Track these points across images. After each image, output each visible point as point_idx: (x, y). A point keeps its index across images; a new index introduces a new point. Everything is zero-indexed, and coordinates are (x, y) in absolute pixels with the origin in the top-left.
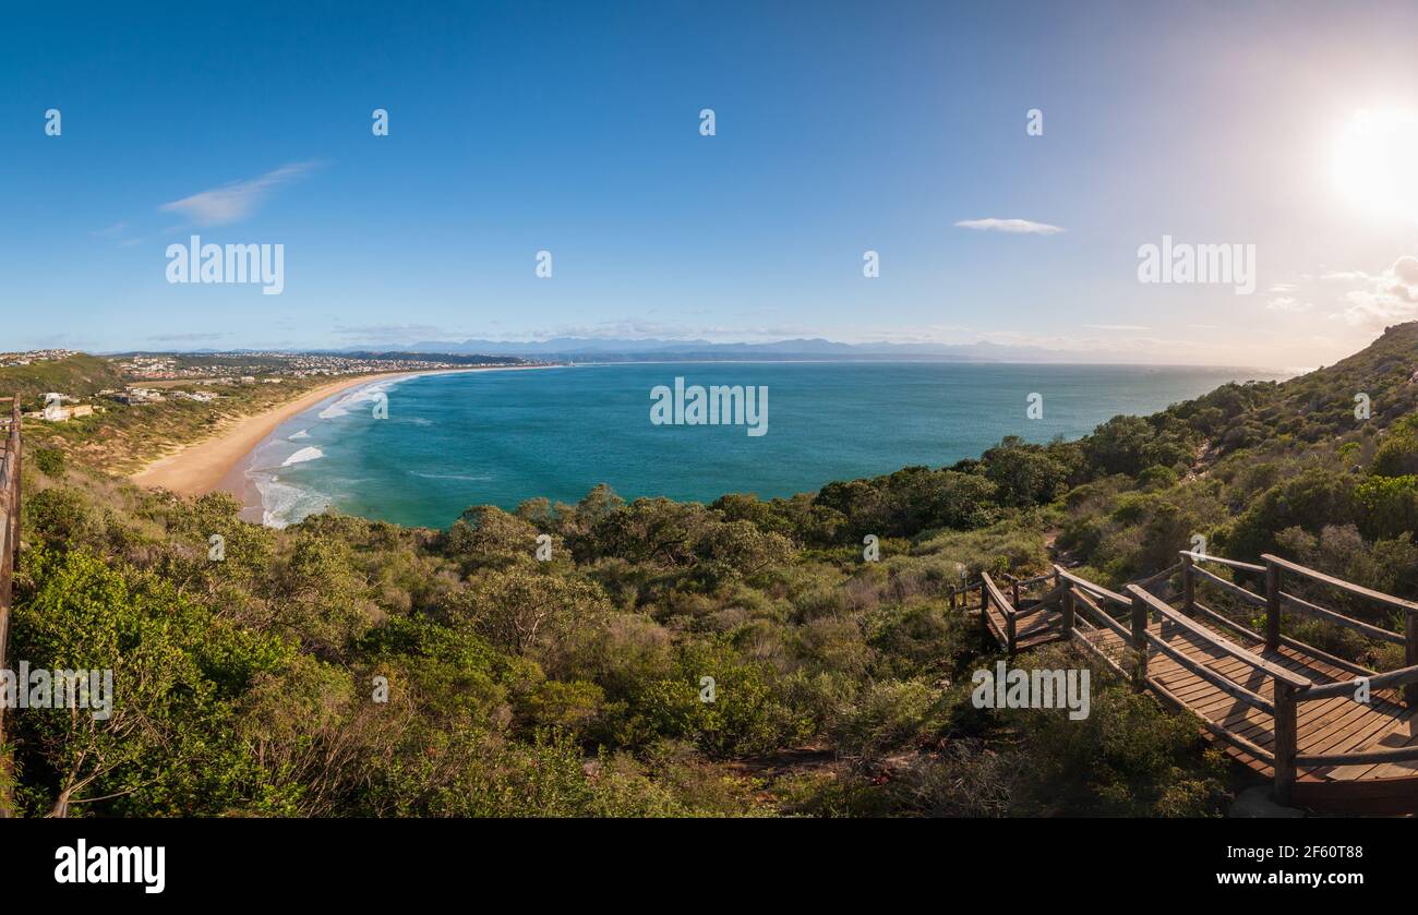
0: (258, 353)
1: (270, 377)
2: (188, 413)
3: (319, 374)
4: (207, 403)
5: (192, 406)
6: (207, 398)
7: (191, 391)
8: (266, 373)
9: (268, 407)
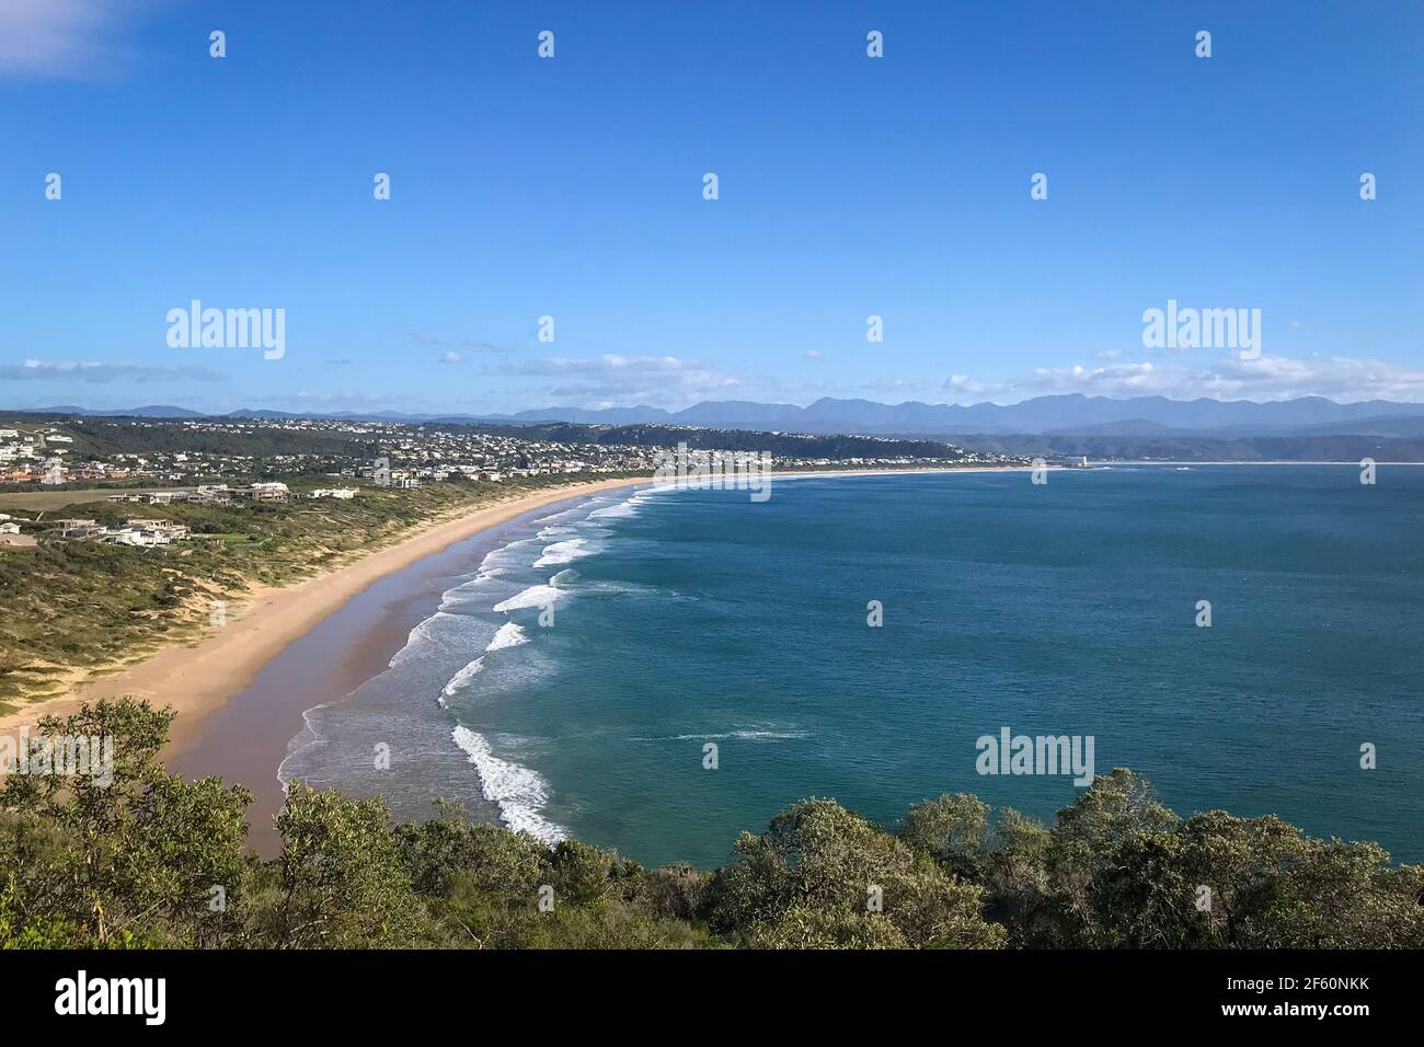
0: (298, 420)
1: (328, 483)
2: (100, 579)
3: (454, 478)
4: (156, 552)
5: (116, 561)
6: (158, 538)
7: (114, 519)
8: (319, 475)
9: (320, 561)
